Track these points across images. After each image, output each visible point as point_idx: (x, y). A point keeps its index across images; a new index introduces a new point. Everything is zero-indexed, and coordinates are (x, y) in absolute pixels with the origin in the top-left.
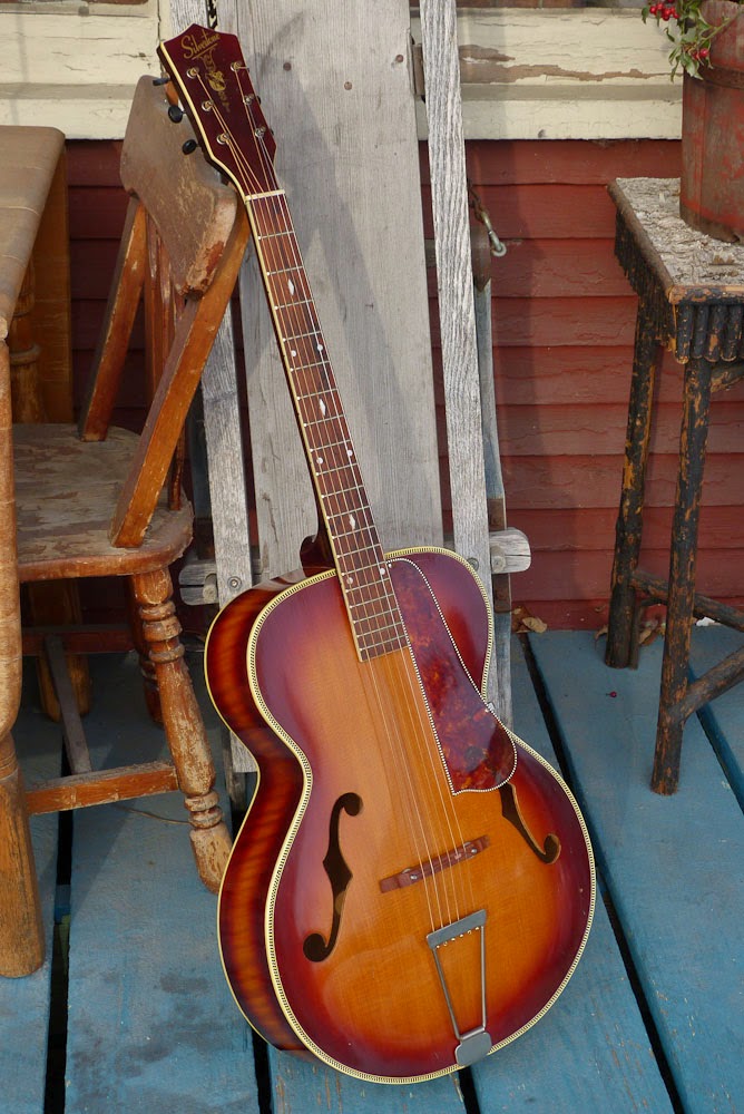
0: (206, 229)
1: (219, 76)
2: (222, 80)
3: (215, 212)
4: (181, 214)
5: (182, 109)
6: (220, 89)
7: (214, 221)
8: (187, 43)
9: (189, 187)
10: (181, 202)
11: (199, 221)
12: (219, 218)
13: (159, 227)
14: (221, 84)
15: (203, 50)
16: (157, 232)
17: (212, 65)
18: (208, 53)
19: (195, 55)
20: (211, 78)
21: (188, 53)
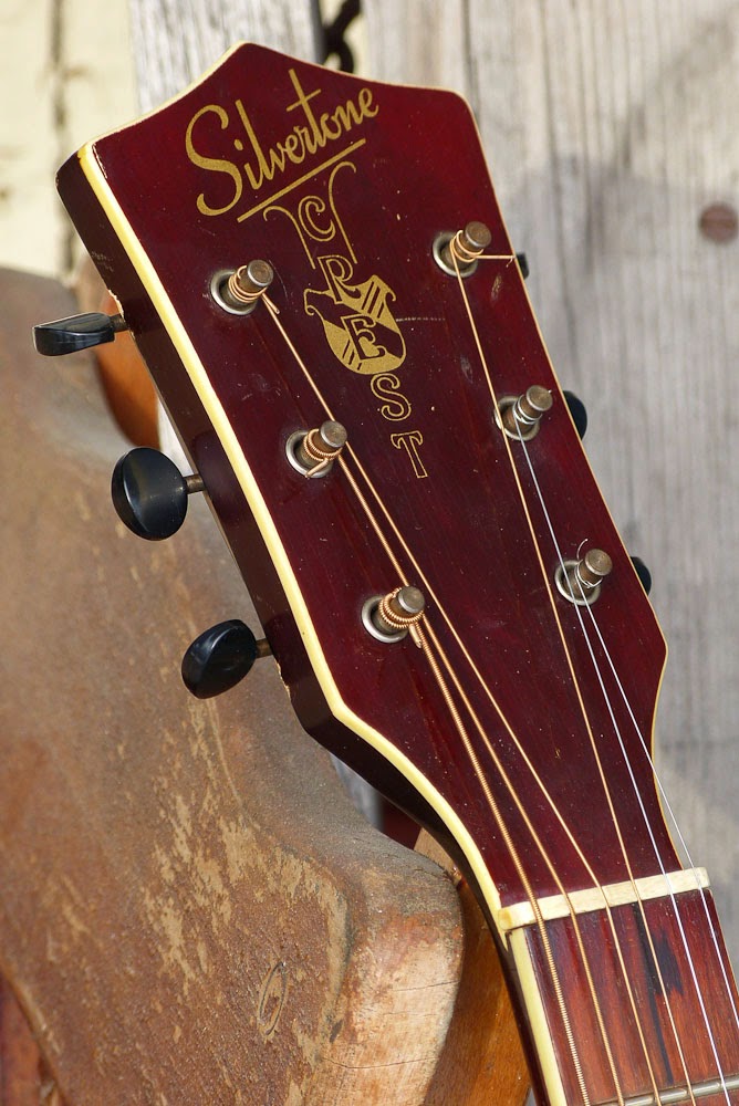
0: (301, 1071)
1: (372, 300)
2: (389, 321)
3: (349, 986)
4: (171, 984)
5: (185, 467)
6: (380, 365)
7: (342, 1029)
8: (213, 141)
9: (216, 851)
10: (172, 925)
11: (267, 1028)
12: (368, 1015)
13: (56, 1047)
14: (384, 338)
15: (293, 171)
16: (44, 1071)
17: (336, 246)
18: (316, 187)
19: (251, 198)
20: (336, 313)
21: (218, 188)
